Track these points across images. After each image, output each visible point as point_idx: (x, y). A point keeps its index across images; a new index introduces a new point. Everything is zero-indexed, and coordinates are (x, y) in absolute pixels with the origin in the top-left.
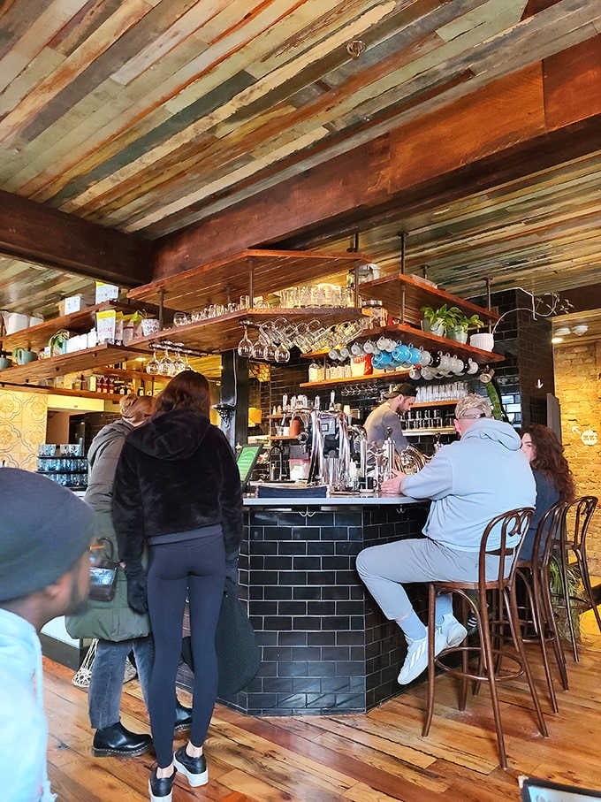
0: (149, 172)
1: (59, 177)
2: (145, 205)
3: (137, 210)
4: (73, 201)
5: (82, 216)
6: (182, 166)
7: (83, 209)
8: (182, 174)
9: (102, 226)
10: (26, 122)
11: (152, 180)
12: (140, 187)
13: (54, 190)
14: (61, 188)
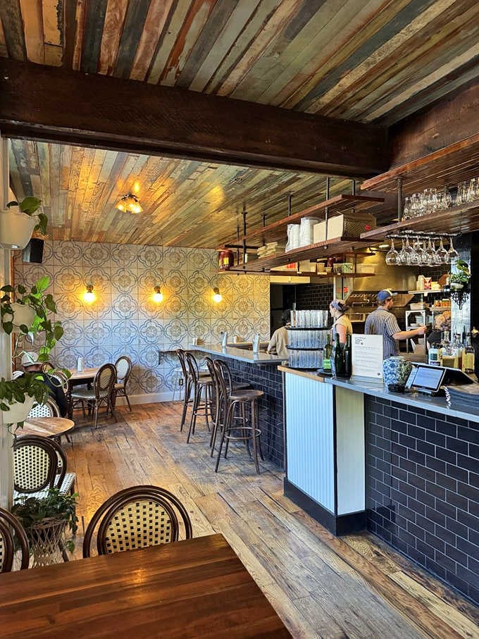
0: (413, 43)
1: (313, 75)
2: (396, 85)
3: (385, 93)
4: (321, 100)
5: (325, 115)
6: (458, 21)
7: (328, 106)
8: (456, 32)
9: (343, 120)
10: (292, 15)
11: (412, 52)
12: (396, 64)
13: (305, 92)
14: (312, 88)
